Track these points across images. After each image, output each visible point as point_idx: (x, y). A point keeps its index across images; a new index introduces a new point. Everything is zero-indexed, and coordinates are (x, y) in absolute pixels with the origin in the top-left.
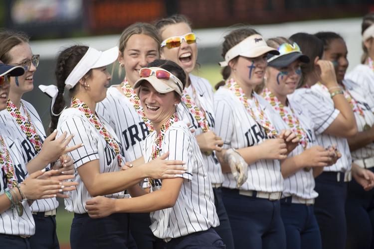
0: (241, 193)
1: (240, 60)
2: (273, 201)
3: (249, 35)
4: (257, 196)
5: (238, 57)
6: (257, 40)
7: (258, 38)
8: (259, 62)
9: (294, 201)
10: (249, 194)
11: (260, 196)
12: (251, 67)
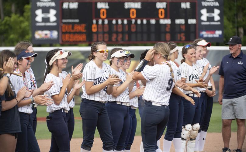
0: (117, 103)
1: (115, 58)
2: (127, 106)
3: (119, 50)
5: (114, 57)
6: (121, 52)
8: (121, 60)
9: (132, 108)
10: (120, 104)
11: (123, 104)
12: (118, 61)
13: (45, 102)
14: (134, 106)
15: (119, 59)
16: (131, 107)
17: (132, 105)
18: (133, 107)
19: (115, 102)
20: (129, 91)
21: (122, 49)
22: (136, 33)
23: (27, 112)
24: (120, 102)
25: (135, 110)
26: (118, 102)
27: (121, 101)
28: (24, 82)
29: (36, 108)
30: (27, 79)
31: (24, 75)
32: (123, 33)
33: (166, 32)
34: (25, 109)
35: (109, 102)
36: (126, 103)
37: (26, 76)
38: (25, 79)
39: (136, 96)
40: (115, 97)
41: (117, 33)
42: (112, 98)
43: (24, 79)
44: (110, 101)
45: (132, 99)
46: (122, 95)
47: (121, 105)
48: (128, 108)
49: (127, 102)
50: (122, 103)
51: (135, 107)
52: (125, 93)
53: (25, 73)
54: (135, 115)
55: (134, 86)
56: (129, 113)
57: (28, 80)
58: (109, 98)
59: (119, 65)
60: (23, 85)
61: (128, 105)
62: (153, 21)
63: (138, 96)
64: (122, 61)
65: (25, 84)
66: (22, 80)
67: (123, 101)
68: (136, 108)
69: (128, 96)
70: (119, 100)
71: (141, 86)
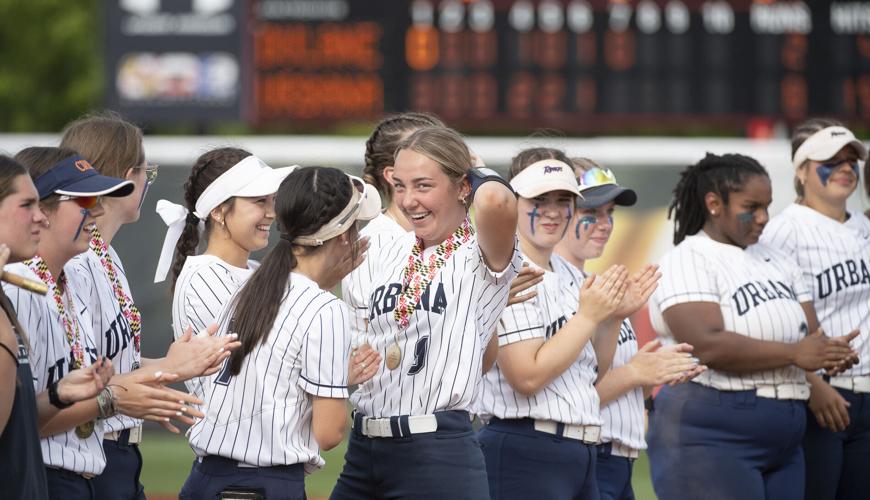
0: (538, 428)
2: (589, 445)
4: (565, 435)
6: (549, 170)
7: (552, 166)
9: (615, 452)
10: (551, 430)
11: (569, 433)
12: (532, 215)
13: (173, 405)
14: (626, 440)
15: (537, 206)
16: (609, 445)
17: (616, 435)
18: (620, 445)
19: (529, 421)
20: (597, 370)
21: (560, 156)
22: (634, 73)
23: (79, 468)
24: (550, 421)
25: (628, 463)
26: (542, 421)
27: (556, 417)
28: (62, 316)
29: (135, 446)
30: (75, 302)
31: (61, 282)
32: (567, 72)
33: (782, 73)
34: (68, 450)
35: (495, 420)
36: (583, 426)
37: (70, 284)
38: (63, 298)
39: (635, 387)
40: (527, 394)
41: (537, 72)
42: (510, 399)
43: (59, 301)
44: (501, 412)
45: (614, 407)
46: (559, 386)
47: (558, 438)
48: (594, 451)
49: (586, 421)
50: (561, 425)
51: (630, 449)
52: (576, 378)
53: (63, 274)
54: (627, 487)
55: (624, 340)
56: (593, 476)
57: (78, 307)
58: (499, 398)
59: (542, 237)
60: (59, 331)
61: (591, 437)
62: (719, 18)
63: (646, 388)
64: (553, 214)
65: (66, 323)
66: (53, 305)
67: (566, 419)
68: (634, 455)
69: (593, 392)
70: (547, 409)
71: (664, 342)
